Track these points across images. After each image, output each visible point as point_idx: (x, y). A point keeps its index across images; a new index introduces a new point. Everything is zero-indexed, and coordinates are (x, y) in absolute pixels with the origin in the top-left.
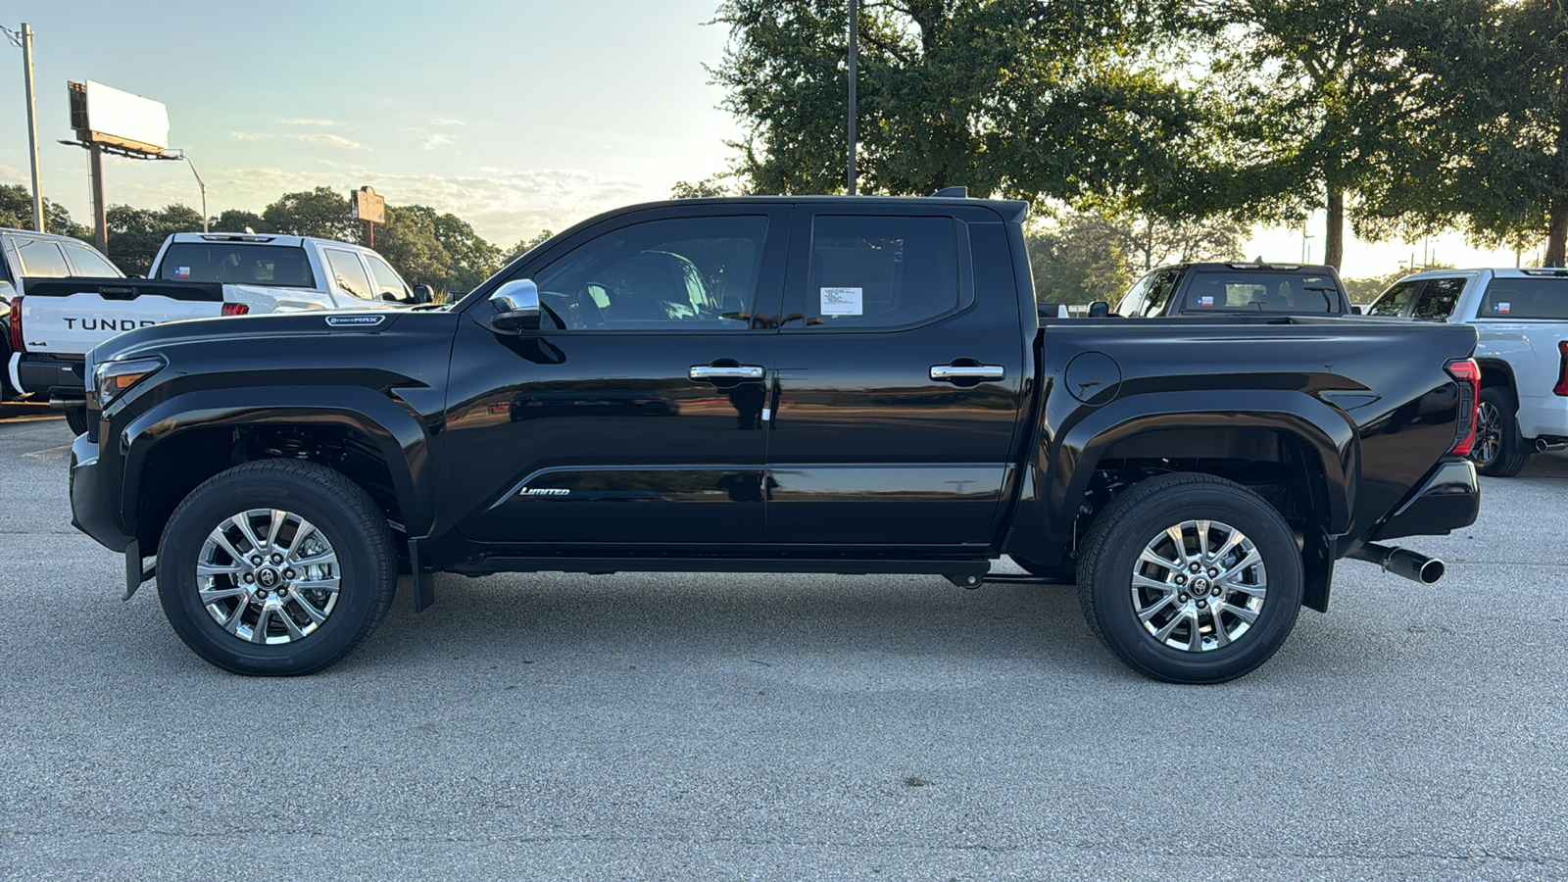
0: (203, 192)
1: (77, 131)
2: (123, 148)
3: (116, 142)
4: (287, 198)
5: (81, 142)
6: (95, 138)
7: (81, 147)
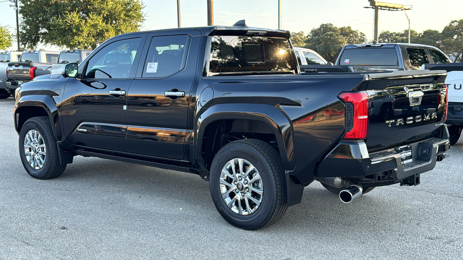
0: (409, 23)
1: (370, 3)
2: (388, 7)
3: (384, 5)
4: (453, 22)
5: (371, 7)
6: (377, 4)
7: (372, 9)
